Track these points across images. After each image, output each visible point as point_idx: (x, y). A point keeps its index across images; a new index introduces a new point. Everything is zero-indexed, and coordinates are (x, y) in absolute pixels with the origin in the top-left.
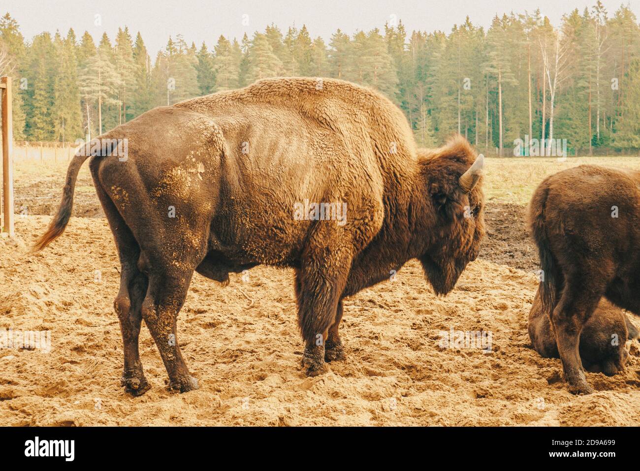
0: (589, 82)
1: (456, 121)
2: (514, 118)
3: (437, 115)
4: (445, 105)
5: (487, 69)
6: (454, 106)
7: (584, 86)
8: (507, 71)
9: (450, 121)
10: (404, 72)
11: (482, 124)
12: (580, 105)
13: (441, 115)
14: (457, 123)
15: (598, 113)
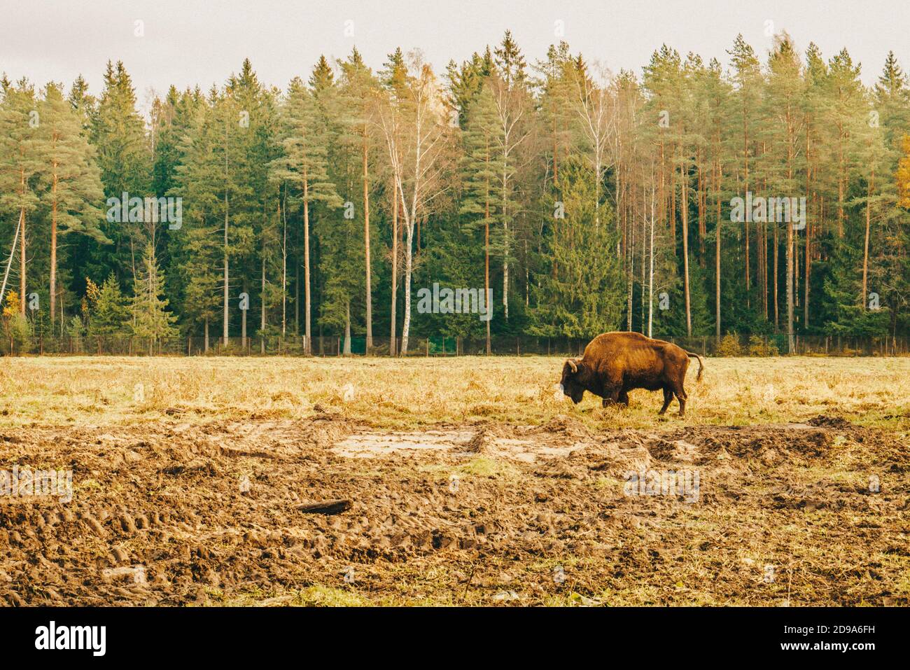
0: (484, 205)
1: (220, 279)
2: (337, 276)
3: (180, 266)
4: (196, 246)
5: (278, 172)
6: (216, 249)
7: (473, 211)
8: (320, 177)
9: (206, 280)
10: (127, 175)
11: (272, 287)
12: (467, 249)
13: (188, 267)
14: (222, 283)
15: (506, 267)
